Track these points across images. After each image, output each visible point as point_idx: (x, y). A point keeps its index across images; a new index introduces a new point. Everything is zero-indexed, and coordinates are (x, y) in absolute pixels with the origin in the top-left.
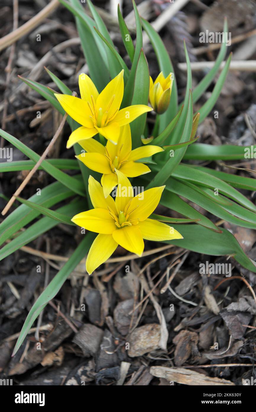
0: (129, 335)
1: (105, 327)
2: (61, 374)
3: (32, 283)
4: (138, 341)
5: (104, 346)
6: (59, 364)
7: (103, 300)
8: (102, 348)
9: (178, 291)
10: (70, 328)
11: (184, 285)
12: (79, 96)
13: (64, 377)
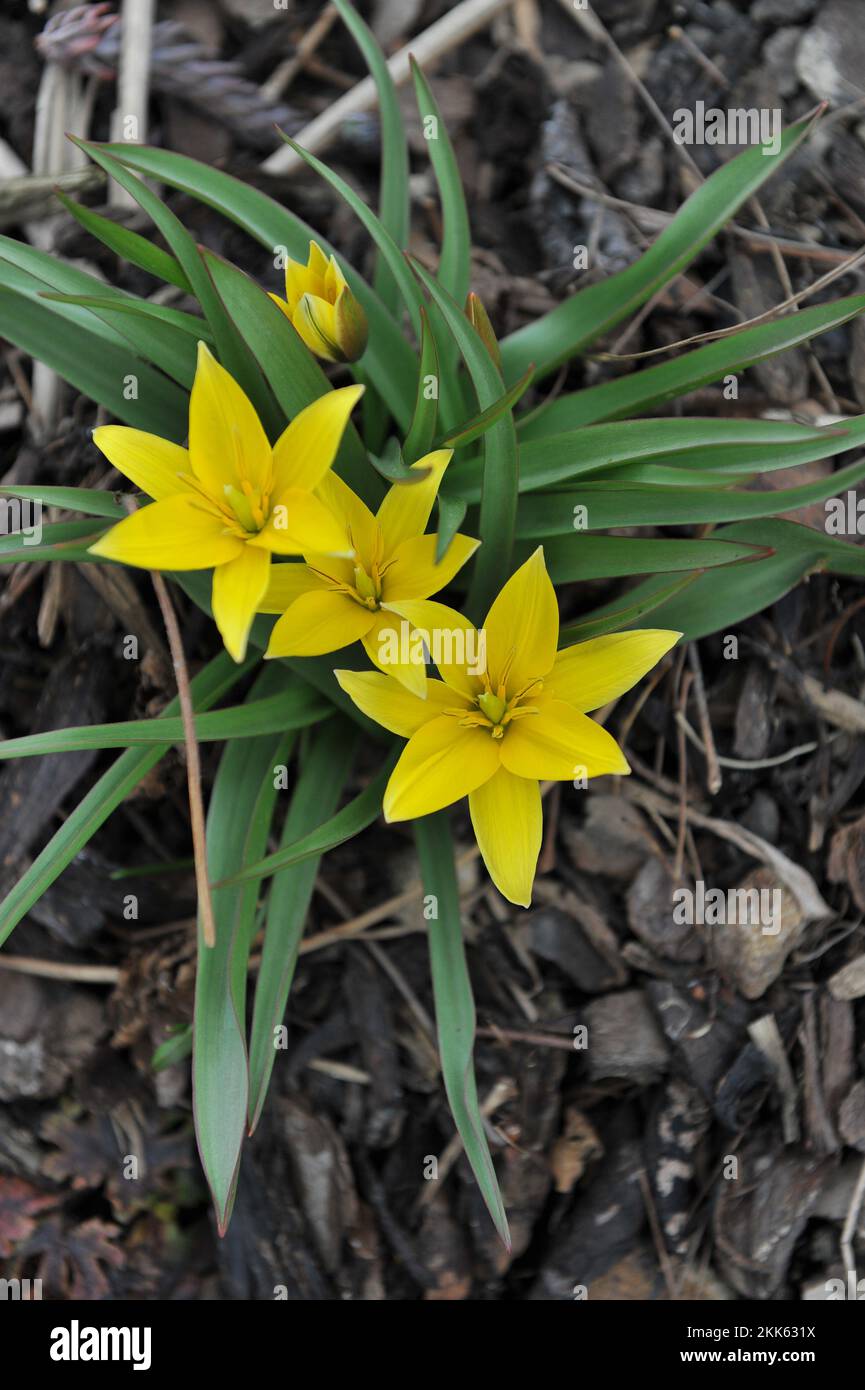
0: (709, 950)
1: (637, 979)
2: (625, 1174)
3: (370, 1016)
4: (746, 949)
5: (675, 1028)
6: (598, 1155)
7: (582, 918)
8: (674, 1035)
9: (747, 752)
10: (552, 1050)
11: (748, 723)
12: (145, 500)
13: (639, 1175)
